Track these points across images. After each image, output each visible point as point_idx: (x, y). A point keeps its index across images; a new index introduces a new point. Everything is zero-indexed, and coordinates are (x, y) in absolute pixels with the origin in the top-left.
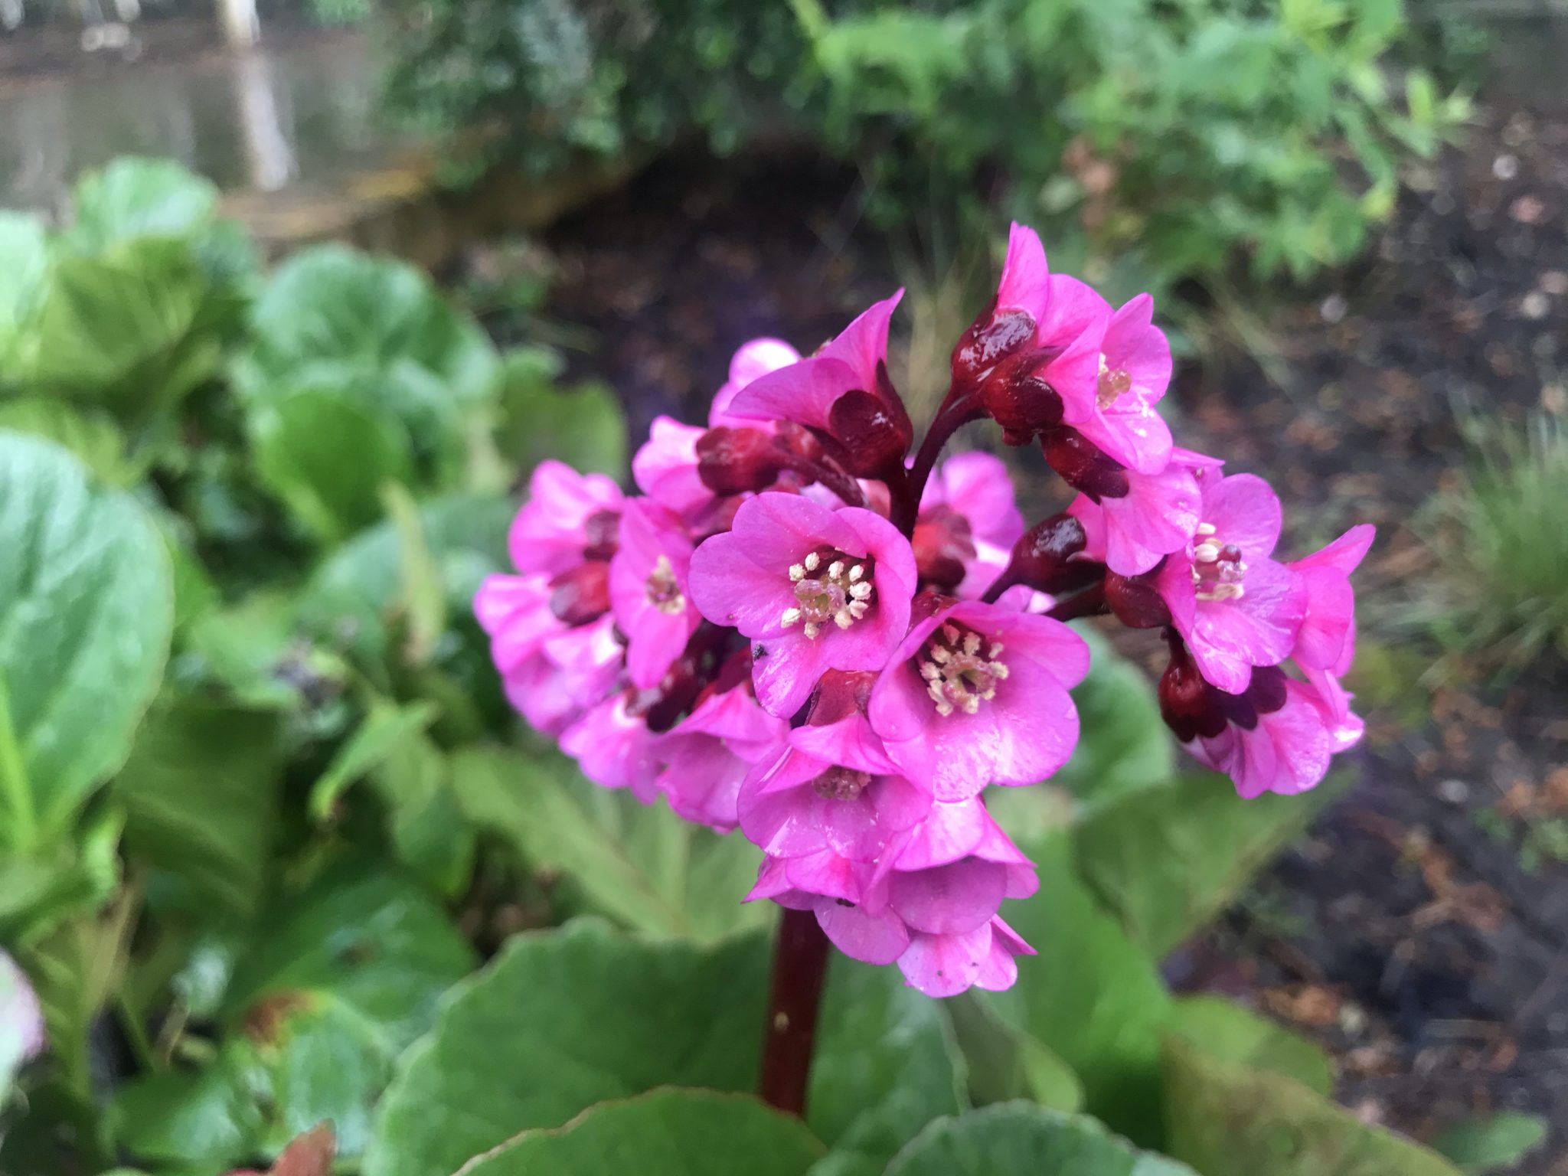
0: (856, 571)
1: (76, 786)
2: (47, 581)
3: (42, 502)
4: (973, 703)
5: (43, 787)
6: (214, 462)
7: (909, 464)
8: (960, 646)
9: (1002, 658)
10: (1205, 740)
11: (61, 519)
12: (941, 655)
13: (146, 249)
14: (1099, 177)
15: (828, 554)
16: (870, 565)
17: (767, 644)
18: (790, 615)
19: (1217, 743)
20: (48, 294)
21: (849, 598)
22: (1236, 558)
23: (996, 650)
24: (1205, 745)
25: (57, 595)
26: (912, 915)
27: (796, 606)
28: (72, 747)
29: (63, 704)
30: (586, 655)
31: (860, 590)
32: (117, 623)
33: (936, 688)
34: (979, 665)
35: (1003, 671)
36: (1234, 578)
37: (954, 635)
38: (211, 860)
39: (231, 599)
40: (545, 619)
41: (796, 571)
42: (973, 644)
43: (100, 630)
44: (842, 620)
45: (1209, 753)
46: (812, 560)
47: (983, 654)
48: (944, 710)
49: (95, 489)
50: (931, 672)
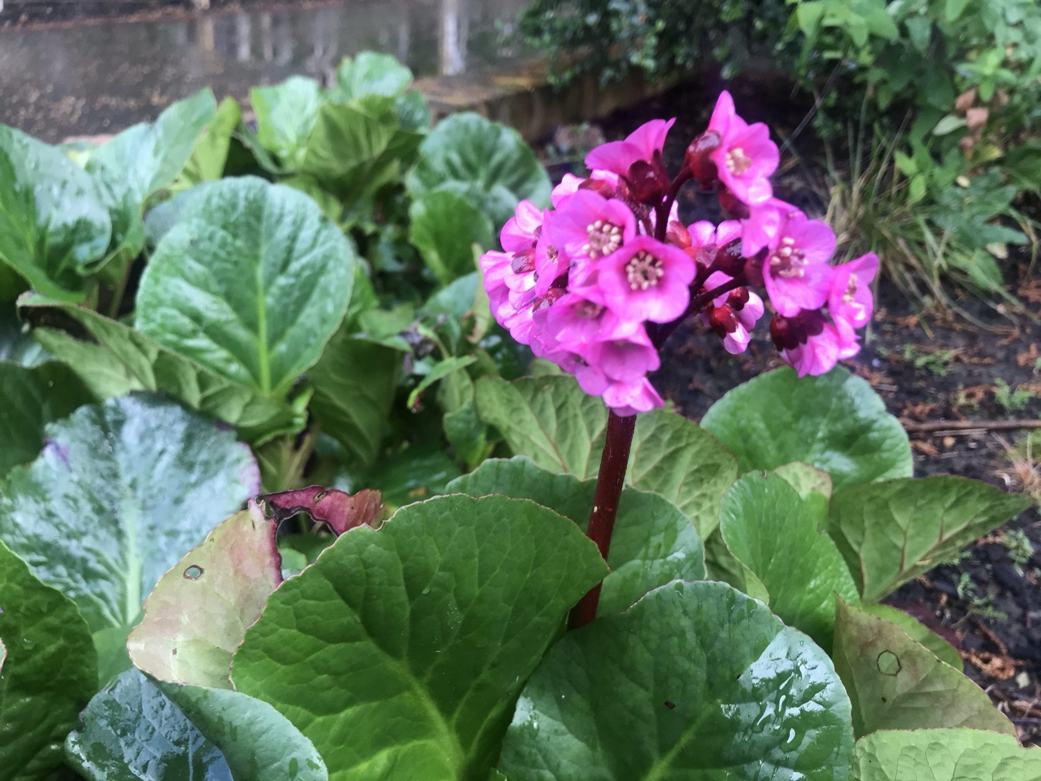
0: (615, 230)
1: (294, 374)
2: (294, 266)
3: (298, 226)
4: (645, 285)
5: (277, 376)
6: (390, 231)
7: (665, 199)
8: (644, 259)
9: (661, 267)
10: (789, 351)
11: (306, 235)
12: (635, 261)
13: (369, 103)
14: (977, 116)
15: (605, 222)
16: (622, 229)
17: (577, 261)
18: (586, 247)
19: (794, 352)
20: (316, 122)
21: (609, 241)
22: (801, 257)
23: (658, 264)
24: (788, 353)
25: (297, 275)
26: (608, 369)
27: (589, 243)
28: (294, 355)
29: (293, 332)
30: (521, 285)
31: (615, 238)
32: (326, 293)
33: (631, 276)
34: (651, 269)
35: (660, 272)
36: (799, 266)
37: (642, 255)
38: (352, 429)
39: (386, 307)
40: (509, 270)
41: (590, 228)
42: (649, 259)
43: (315, 296)
44: (605, 250)
45: (789, 357)
46: (598, 224)
47: (653, 263)
48: (634, 286)
49: (324, 220)
50: (630, 269)
